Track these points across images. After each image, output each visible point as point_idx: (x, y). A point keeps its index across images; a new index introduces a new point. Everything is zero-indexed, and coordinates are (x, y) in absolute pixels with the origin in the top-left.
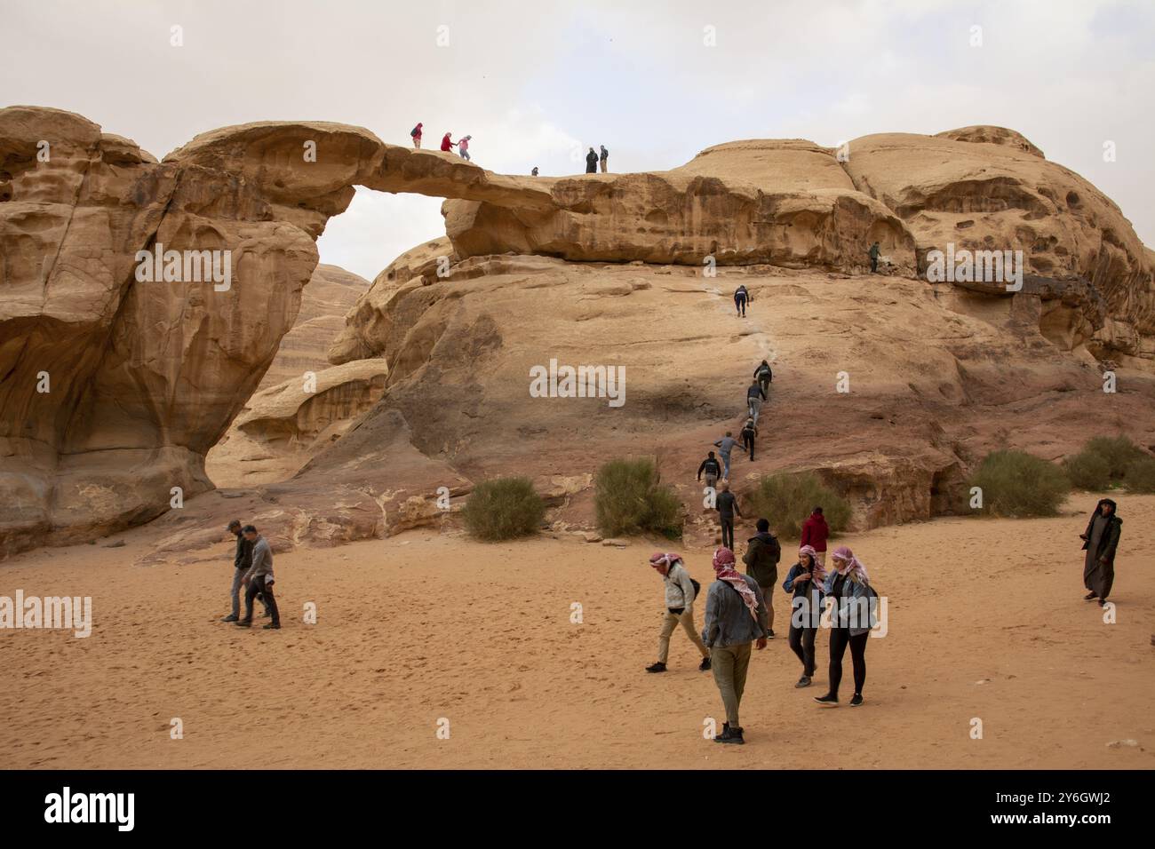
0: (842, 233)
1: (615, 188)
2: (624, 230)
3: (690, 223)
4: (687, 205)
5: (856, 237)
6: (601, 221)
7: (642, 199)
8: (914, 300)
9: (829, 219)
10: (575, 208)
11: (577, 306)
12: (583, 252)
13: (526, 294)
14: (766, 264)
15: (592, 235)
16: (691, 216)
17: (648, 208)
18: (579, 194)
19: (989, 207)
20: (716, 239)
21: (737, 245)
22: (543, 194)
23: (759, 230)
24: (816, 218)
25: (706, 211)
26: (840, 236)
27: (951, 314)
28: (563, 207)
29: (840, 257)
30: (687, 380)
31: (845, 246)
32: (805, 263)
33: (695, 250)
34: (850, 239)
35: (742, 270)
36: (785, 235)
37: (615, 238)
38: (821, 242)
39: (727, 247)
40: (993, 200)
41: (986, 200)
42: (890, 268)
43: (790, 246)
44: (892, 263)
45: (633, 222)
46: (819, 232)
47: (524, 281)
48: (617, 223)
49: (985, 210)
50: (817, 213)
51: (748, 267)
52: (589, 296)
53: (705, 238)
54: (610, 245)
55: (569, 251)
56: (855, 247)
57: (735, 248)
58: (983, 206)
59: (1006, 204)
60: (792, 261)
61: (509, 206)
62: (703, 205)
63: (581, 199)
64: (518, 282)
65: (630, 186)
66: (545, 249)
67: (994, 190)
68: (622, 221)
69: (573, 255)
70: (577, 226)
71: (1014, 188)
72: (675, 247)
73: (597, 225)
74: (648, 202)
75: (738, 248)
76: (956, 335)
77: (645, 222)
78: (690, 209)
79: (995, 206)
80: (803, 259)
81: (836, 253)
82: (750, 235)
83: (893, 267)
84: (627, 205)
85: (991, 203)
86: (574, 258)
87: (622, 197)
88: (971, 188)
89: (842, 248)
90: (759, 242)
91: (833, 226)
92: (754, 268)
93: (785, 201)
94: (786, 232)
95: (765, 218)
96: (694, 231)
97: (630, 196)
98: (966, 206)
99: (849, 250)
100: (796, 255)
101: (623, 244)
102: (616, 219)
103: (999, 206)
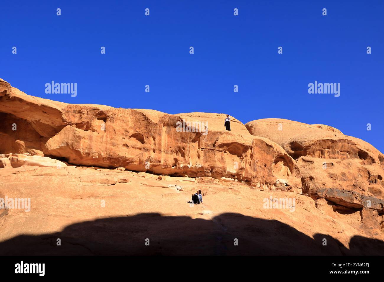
0: (257, 162)
1: (109, 115)
2: (114, 145)
3: (160, 144)
4: (158, 132)
5: (265, 166)
6: (97, 136)
7: (127, 125)
8: (305, 207)
9: (249, 151)
10: (79, 125)
11: (73, 189)
12: (81, 158)
13: (34, 179)
14: (209, 176)
15: (90, 145)
16: (160, 140)
17: (132, 132)
18: (83, 116)
19: (340, 157)
20: (177, 157)
21: (191, 162)
22: (56, 110)
23: (205, 154)
24: (242, 148)
25: (171, 138)
26: (256, 163)
27: (328, 217)
28: (70, 124)
29: (256, 176)
30: (159, 243)
31: (259, 170)
32: (234, 179)
33: (162, 163)
34: (262, 167)
35: (193, 180)
36: (222, 158)
37: (106, 149)
38: (244, 165)
39: (184, 163)
40: (342, 153)
41: (338, 152)
42: (286, 187)
43: (225, 166)
44: (288, 184)
45: (120, 139)
46: (243, 158)
47: (34, 170)
48: (108, 139)
49: (338, 158)
50: (242, 145)
51: (197, 178)
52: (84, 183)
53: (169, 156)
54: (102, 154)
55: (72, 156)
56: (265, 172)
57: (189, 164)
58: (337, 155)
59: (349, 156)
60: (226, 176)
61: (30, 119)
62: (168, 133)
63: (83, 120)
64: (29, 171)
65: (119, 116)
66: (54, 153)
67: (342, 146)
68: (113, 138)
69: (75, 160)
70: (80, 137)
71: (353, 146)
72: (149, 160)
73: (94, 139)
74: (132, 128)
75: (191, 164)
76: (334, 230)
77: (128, 141)
78: (160, 135)
79: (343, 157)
80: (232, 176)
81: (254, 174)
82: (199, 157)
83: (289, 187)
84: (117, 128)
85: (341, 154)
86: (75, 162)
87: (113, 122)
88: (330, 144)
89: (257, 171)
90: (205, 162)
91: (251, 156)
92: (202, 179)
93: (222, 136)
94: (223, 156)
95: (209, 146)
96: (162, 150)
97: (118, 122)
98: (326, 154)
99: (262, 173)
100: (229, 172)
101: (111, 154)
102: (108, 136)
103: (345, 156)
